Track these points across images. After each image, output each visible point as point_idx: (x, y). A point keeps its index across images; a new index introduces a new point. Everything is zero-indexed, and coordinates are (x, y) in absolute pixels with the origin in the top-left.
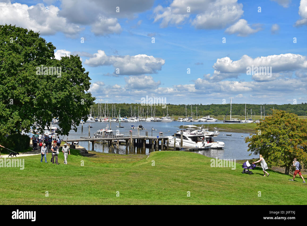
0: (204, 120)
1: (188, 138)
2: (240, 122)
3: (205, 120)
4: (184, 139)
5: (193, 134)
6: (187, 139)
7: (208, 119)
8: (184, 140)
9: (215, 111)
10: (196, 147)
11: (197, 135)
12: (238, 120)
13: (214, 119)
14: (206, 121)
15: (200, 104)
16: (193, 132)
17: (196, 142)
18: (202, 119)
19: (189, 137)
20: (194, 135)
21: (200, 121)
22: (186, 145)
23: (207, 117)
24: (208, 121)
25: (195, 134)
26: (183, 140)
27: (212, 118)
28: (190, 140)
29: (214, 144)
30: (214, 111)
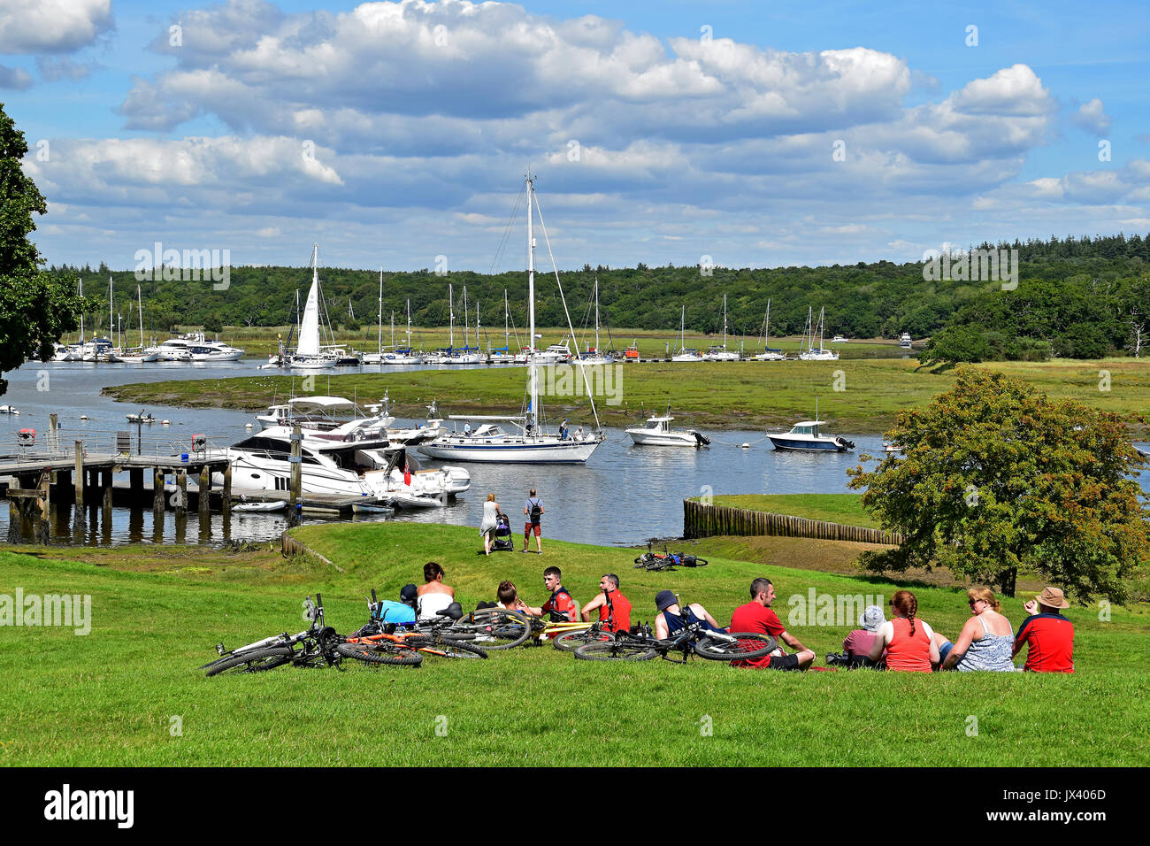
0: (178, 353)
1: (317, 456)
2: (354, 362)
3: (182, 353)
4: (305, 461)
5: (344, 438)
6: (315, 462)
7: (197, 350)
8: (305, 467)
9: (187, 304)
10: (365, 495)
11: (362, 439)
12: (348, 352)
13: (229, 349)
14: (186, 360)
15: (95, 268)
16: (344, 430)
17: (361, 473)
18: (165, 351)
19: (322, 452)
20: (347, 444)
21: (155, 360)
22: (316, 490)
23: (192, 338)
24: (196, 356)
25: (351, 437)
26: (303, 464)
27: (214, 345)
28: (329, 464)
29: (427, 479)
30: (180, 303)
